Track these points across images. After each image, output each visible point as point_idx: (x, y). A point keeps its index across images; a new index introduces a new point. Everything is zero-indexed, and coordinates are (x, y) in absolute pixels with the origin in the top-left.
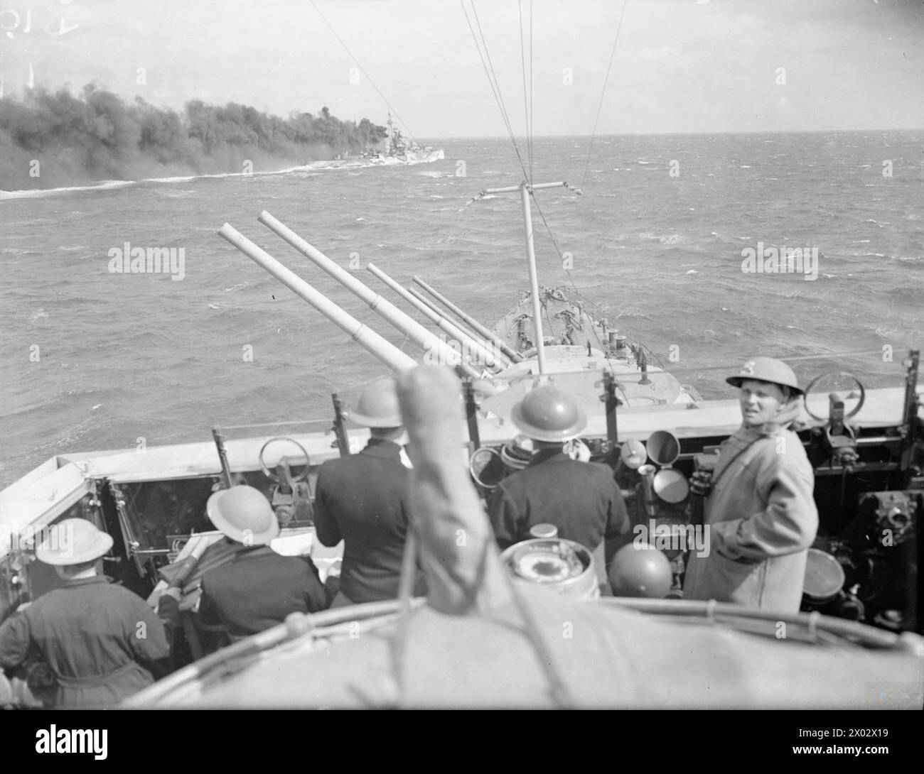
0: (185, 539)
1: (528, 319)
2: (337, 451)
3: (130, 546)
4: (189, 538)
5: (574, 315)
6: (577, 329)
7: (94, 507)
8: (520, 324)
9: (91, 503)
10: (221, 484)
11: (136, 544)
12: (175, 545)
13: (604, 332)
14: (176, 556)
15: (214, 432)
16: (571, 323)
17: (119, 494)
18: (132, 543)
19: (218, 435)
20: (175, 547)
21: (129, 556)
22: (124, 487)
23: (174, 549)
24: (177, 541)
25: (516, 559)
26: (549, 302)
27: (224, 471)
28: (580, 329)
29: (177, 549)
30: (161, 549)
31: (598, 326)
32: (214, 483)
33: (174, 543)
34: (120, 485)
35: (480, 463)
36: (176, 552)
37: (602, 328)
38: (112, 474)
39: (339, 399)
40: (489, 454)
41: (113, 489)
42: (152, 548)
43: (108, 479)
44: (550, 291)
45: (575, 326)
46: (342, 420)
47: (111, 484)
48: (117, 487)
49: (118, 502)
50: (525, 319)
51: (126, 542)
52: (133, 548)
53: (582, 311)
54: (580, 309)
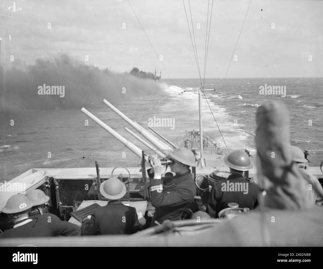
0: (80, 203)
1: (189, 141)
2: (141, 173)
3: (59, 204)
4: (82, 202)
5: (205, 141)
6: (206, 146)
7: (47, 187)
8: (186, 143)
9: (47, 186)
10: (96, 183)
11: (61, 203)
12: (76, 205)
13: (216, 148)
14: (77, 209)
15: (96, 162)
16: (204, 144)
17: (57, 184)
18: (59, 203)
19: (97, 163)
20: (76, 206)
21: (58, 208)
22: (59, 181)
23: (75, 206)
24: (77, 203)
25: (226, 214)
26: (196, 136)
27: (98, 178)
28: (207, 146)
29: (77, 206)
30: (70, 206)
31: (214, 146)
32: (93, 182)
33: (76, 204)
34: (58, 180)
35: (199, 180)
36: (76, 207)
37: (215, 146)
38: (55, 176)
39: (145, 153)
40: (203, 177)
41: (55, 181)
42: (66, 205)
43: (53, 177)
44: (197, 132)
45: (205, 145)
46: (145, 161)
47: (54, 179)
48: (56, 181)
49: (56, 187)
50: (188, 141)
51: (57, 202)
52: (60, 204)
53: (208, 140)
54: (207, 139)
